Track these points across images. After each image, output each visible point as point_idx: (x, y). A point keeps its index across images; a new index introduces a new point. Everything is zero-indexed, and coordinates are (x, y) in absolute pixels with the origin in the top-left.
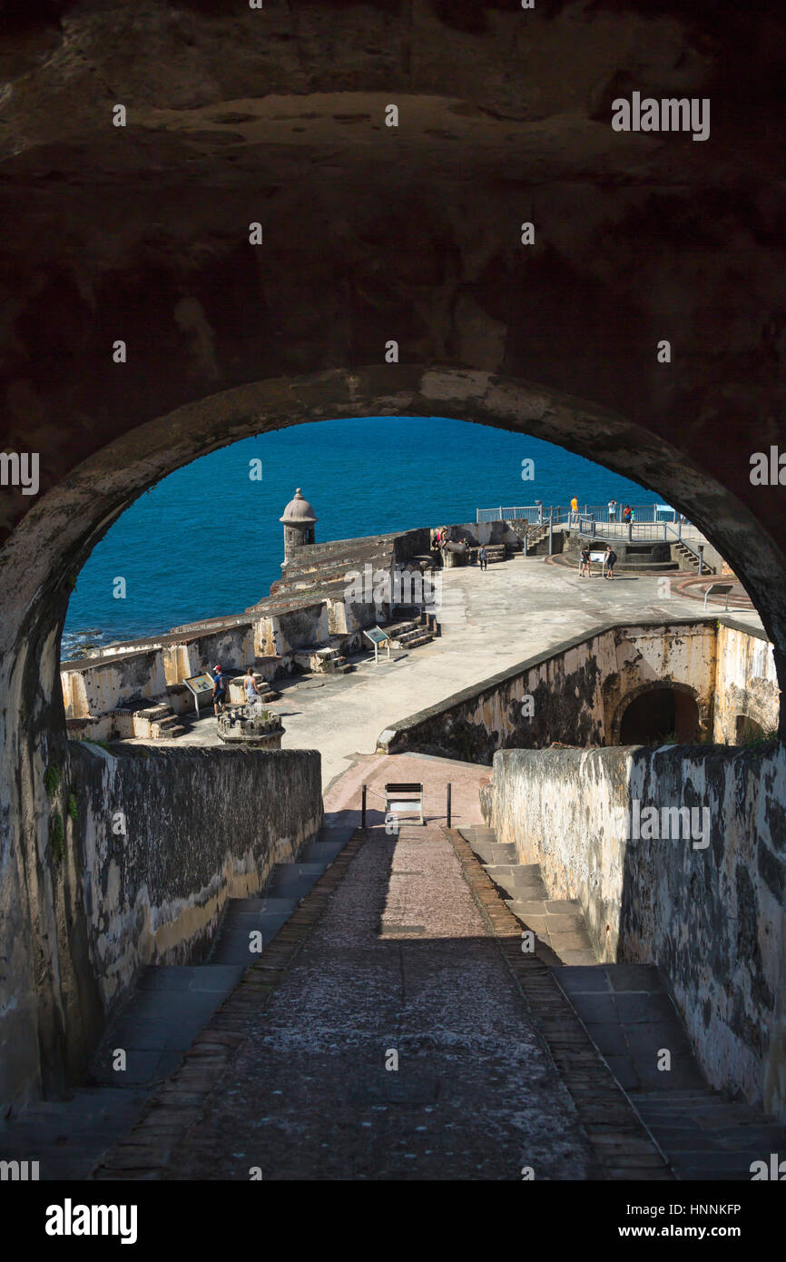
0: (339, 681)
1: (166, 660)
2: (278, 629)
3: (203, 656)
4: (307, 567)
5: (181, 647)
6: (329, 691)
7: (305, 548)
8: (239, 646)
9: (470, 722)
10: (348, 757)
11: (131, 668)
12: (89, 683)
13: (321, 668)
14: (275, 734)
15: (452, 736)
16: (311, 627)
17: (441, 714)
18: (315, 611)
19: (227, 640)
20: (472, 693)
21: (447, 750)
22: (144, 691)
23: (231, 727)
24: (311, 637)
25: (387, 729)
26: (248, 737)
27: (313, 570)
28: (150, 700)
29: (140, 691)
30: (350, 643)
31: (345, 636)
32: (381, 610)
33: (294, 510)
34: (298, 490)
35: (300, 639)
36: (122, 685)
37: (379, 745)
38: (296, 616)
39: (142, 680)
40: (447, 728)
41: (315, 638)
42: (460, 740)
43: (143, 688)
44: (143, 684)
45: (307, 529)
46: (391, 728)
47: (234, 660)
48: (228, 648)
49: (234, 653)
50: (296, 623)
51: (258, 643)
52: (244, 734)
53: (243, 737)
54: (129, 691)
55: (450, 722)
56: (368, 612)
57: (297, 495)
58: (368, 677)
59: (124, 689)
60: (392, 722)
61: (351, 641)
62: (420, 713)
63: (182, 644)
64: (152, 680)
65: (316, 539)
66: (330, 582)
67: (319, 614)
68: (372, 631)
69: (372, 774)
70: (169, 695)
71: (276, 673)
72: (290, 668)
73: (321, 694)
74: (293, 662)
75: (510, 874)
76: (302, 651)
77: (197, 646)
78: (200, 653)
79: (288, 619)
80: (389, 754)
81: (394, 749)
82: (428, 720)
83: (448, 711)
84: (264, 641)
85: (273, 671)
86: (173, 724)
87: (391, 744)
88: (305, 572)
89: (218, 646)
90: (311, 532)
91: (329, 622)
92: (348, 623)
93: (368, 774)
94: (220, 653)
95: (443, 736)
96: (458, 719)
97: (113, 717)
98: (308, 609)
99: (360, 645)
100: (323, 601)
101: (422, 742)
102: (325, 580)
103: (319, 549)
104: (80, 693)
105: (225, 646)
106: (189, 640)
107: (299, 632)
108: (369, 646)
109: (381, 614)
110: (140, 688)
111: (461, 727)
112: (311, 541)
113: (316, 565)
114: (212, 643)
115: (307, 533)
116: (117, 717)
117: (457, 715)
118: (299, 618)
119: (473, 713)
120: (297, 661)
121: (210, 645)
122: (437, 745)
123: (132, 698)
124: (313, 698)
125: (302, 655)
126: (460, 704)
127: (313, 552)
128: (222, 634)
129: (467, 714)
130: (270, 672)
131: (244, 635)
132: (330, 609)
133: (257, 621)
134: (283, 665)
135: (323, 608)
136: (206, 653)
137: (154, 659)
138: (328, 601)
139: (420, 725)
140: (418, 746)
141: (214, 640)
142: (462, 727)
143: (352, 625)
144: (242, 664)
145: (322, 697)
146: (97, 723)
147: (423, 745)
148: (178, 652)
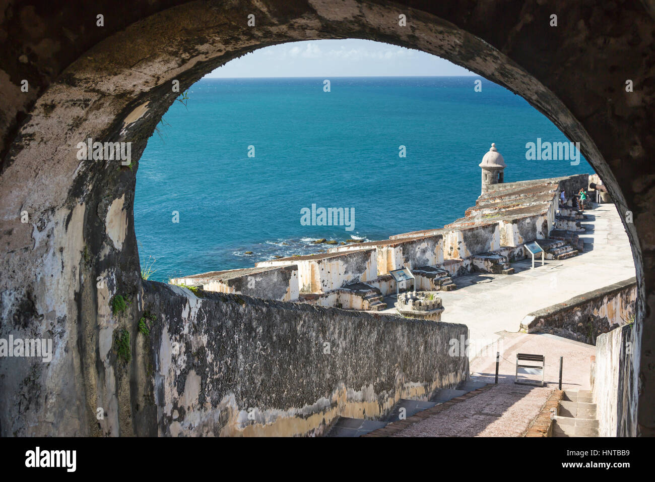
0: (503, 279)
1: (380, 257)
2: (462, 240)
3: (406, 256)
4: (494, 198)
5: (390, 248)
6: (494, 286)
7: (495, 186)
8: (432, 250)
9: (596, 315)
10: (498, 333)
11: (353, 261)
12: (323, 269)
13: (491, 270)
14: (437, 311)
15: (580, 324)
16: (487, 239)
17: (572, 307)
18: (490, 229)
19: (424, 245)
20: (598, 294)
21: (575, 334)
22: (362, 278)
23: (406, 304)
24: (486, 247)
25: (529, 315)
26: (417, 312)
27: (498, 201)
28: (365, 284)
29: (359, 277)
30: (516, 253)
31: (513, 248)
32: (541, 230)
33: (489, 159)
34: (493, 144)
35: (478, 248)
36: (346, 272)
37: (522, 326)
38: (475, 232)
39: (360, 269)
40: (577, 318)
41: (489, 248)
42: (587, 328)
43: (360, 275)
44: (361, 272)
45: (498, 172)
46: (532, 315)
47: (428, 260)
48: (424, 251)
49: (428, 255)
50: (475, 236)
51: (447, 249)
52: (414, 309)
53: (413, 311)
54: (350, 277)
55: (579, 314)
56: (531, 232)
57: (492, 148)
58: (524, 278)
59: (346, 276)
60: (533, 310)
61: (517, 251)
62: (556, 306)
63: (391, 246)
64: (367, 271)
65: (504, 180)
66: (507, 209)
67: (493, 231)
68: (531, 245)
69: (513, 346)
70: (379, 282)
71: (458, 271)
72: (469, 268)
73: (488, 287)
74: (472, 264)
75: (574, 425)
76: (478, 257)
77: (401, 248)
78: (403, 254)
79: (469, 234)
80: (529, 333)
81: (532, 330)
82: (561, 310)
83: (578, 305)
84: (452, 248)
85: (456, 269)
86: (378, 301)
87: (530, 326)
88: (492, 202)
89: (417, 249)
90: (501, 174)
91: (502, 237)
92: (515, 239)
93: (510, 346)
94: (418, 255)
95: (573, 324)
96: (586, 312)
97: (338, 294)
98: (485, 227)
99: (523, 255)
100: (498, 222)
101: (556, 327)
102: (504, 208)
103: (505, 186)
104: (316, 275)
105: (422, 249)
106: (396, 244)
107: (477, 243)
108: (529, 257)
109: (541, 233)
110: (358, 275)
111: (587, 319)
112: (501, 181)
113: (500, 197)
114: (412, 247)
115: (498, 177)
116: (340, 294)
117: (585, 309)
118: (478, 233)
119: (598, 308)
120: (475, 264)
121: (411, 248)
122: (568, 329)
123: (352, 281)
124: (482, 290)
125: (478, 259)
126: (588, 301)
127: (501, 189)
128: (421, 240)
129: (593, 309)
130: (454, 270)
131: (437, 242)
132: (502, 228)
133: (447, 234)
134: (464, 266)
135: (497, 227)
136: (408, 253)
137: (370, 255)
138: (501, 223)
139: (555, 313)
140: (552, 329)
141: (414, 245)
142: (589, 318)
143: (518, 240)
144: (434, 264)
145: (488, 289)
146: (327, 297)
147: (556, 329)
148: (388, 252)
